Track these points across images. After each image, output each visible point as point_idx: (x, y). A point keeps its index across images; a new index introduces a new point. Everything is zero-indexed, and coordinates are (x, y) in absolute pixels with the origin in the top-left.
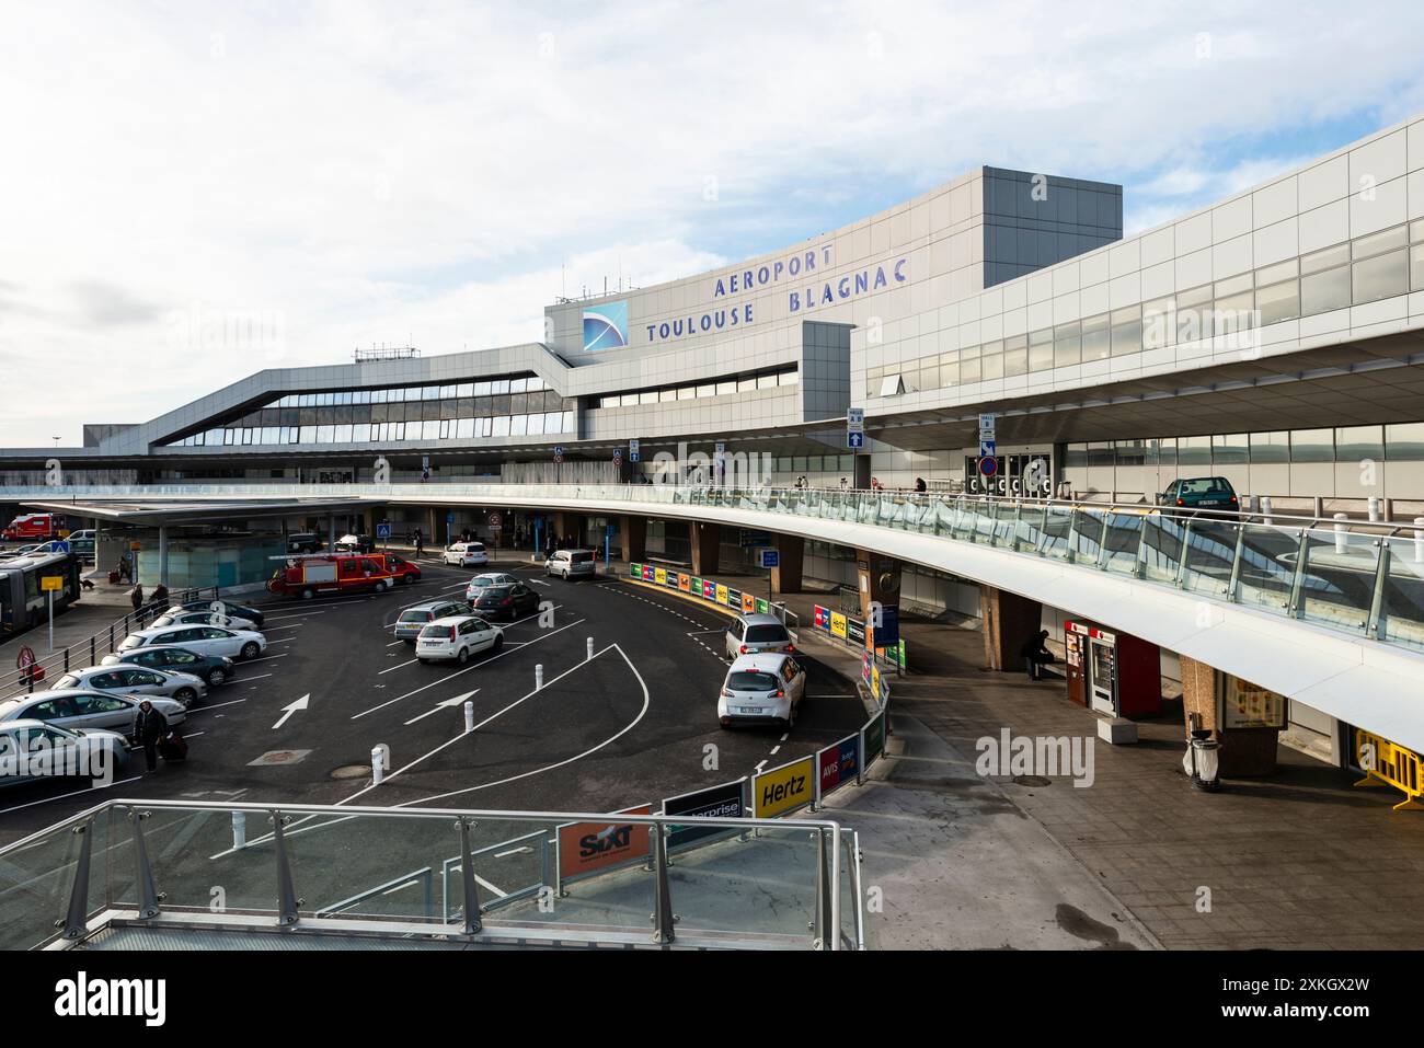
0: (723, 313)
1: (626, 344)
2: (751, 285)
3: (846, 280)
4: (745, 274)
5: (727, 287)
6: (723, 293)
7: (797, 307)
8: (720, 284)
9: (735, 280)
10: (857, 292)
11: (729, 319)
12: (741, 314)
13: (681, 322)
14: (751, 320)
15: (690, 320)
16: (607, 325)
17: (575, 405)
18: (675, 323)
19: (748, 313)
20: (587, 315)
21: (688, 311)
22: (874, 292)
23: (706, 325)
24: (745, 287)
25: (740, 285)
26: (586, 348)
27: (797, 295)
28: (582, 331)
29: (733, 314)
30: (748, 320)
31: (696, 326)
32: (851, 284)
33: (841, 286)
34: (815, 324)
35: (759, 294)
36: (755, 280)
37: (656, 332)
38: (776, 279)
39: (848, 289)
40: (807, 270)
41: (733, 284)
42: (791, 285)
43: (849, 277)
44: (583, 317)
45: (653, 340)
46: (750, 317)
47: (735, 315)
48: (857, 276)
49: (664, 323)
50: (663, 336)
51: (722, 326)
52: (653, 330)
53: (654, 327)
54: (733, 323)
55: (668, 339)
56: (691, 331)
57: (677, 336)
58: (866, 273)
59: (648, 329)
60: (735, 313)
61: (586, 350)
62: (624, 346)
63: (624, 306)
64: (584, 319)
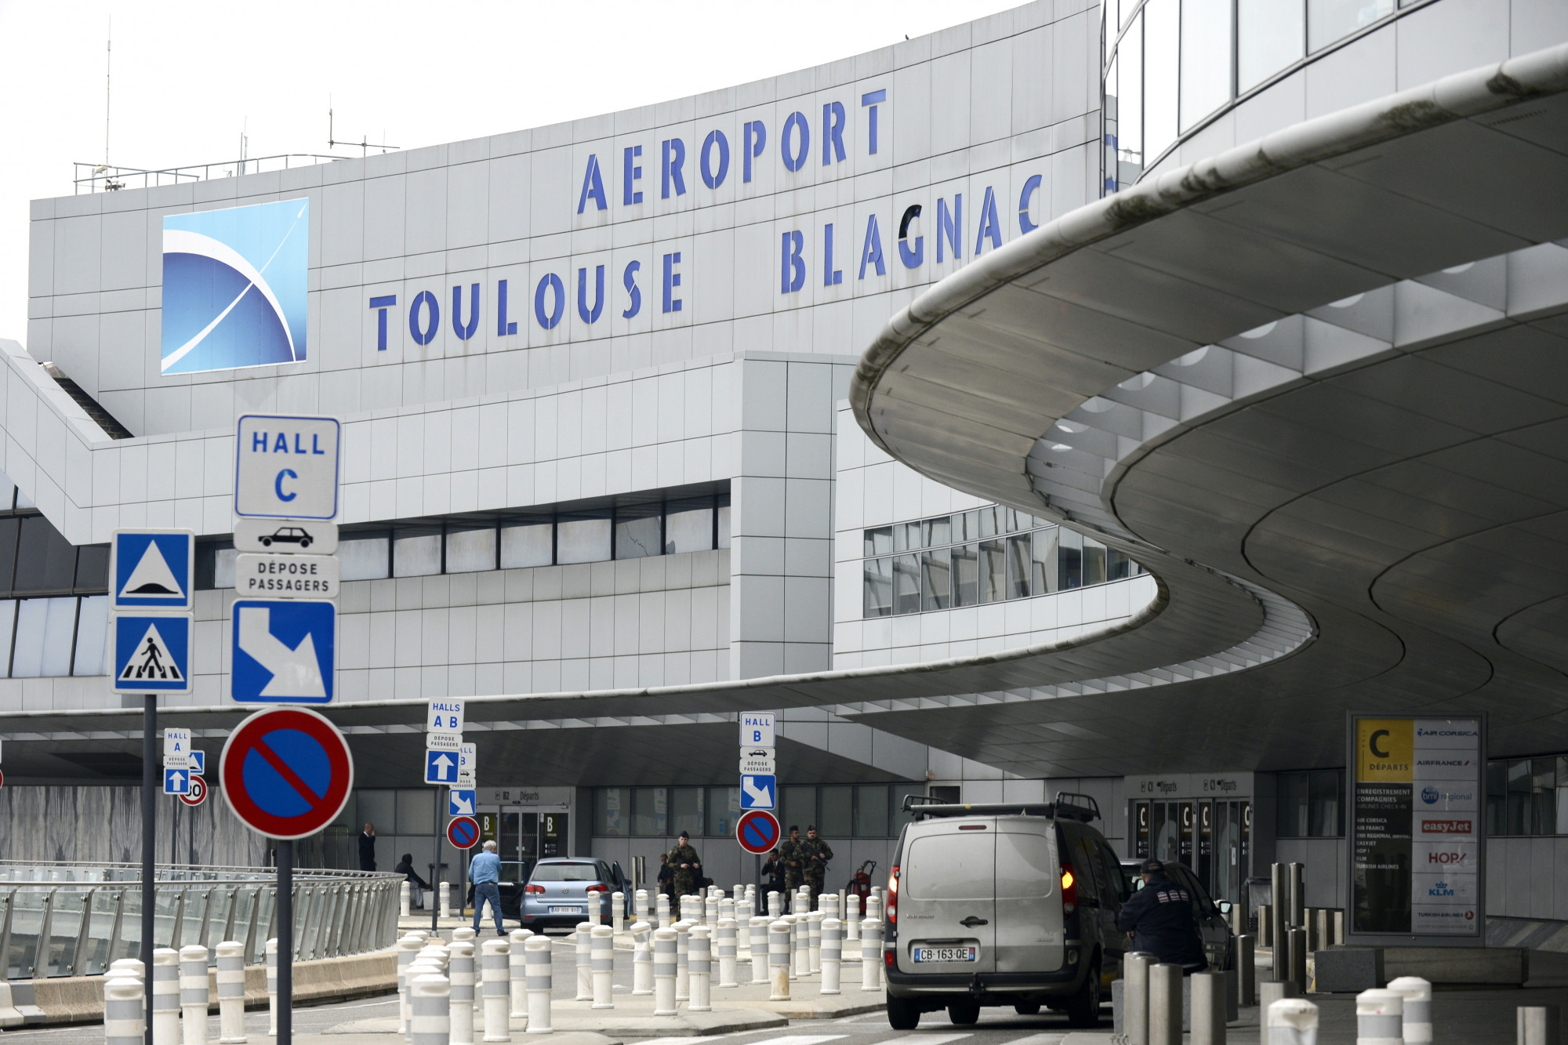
0: (600, 270)
1: (301, 356)
2: (681, 190)
3: (915, 211)
4: (665, 146)
5: (613, 185)
6: (602, 205)
7: (798, 285)
8: (593, 173)
9: (636, 162)
11: (617, 298)
12: (649, 281)
13: (475, 288)
14: (677, 306)
15: (503, 285)
16: (242, 280)
18: (457, 292)
19: (671, 280)
20: (177, 241)
21: (496, 254)
23: (549, 309)
24: (665, 194)
25: (649, 183)
26: (167, 363)
27: (799, 239)
28: (156, 296)
29: (628, 281)
30: (672, 305)
31: (520, 309)
32: (926, 227)
33: (903, 229)
35: (702, 221)
36: (691, 171)
37: (398, 316)
38: (747, 178)
39: (920, 243)
40: (826, 160)
41: (631, 173)
42: (785, 204)
43: (920, 204)
44: (162, 246)
45: (385, 348)
46: (676, 293)
47: (634, 282)
48: (940, 201)
49: (425, 289)
50: (417, 337)
51: (599, 318)
52: (388, 311)
53: (391, 300)
54: (627, 310)
55: (435, 347)
56: (506, 328)
57: (462, 341)
58: (958, 197)
59: (372, 306)
60: (635, 274)
61: (167, 371)
62: (293, 360)
63: (299, 215)
64: (164, 254)
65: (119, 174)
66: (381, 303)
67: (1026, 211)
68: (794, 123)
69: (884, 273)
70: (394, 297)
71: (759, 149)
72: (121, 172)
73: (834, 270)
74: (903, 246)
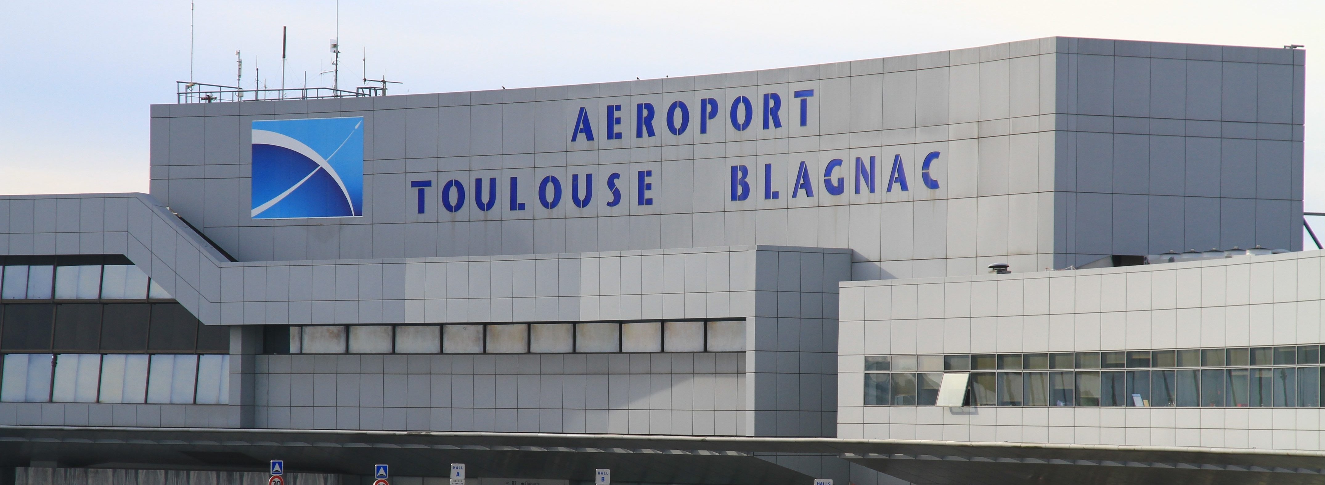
0: (589, 177)
1: (359, 212)
2: (651, 133)
3: (838, 162)
4: (639, 107)
5: (599, 126)
7: (744, 196)
8: (583, 117)
9: (617, 114)
10: (857, 191)
11: (602, 194)
12: (628, 187)
13: (493, 181)
14: (649, 202)
15: (514, 180)
16: (316, 165)
17: (236, 344)
18: (479, 182)
19: (643, 187)
20: (261, 137)
22: (886, 196)
23: (550, 197)
24: (639, 135)
25: (627, 127)
26: (256, 212)
27: (745, 170)
28: (247, 170)
29: (611, 184)
30: (642, 200)
31: (528, 196)
32: (847, 172)
33: (828, 172)
34: (778, 250)
35: (669, 153)
36: (659, 122)
37: (433, 196)
38: (703, 130)
39: (841, 181)
40: (766, 126)
41: (612, 121)
42: (732, 149)
43: (842, 159)
44: (251, 140)
45: (423, 212)
46: (647, 195)
47: (615, 185)
48: (858, 160)
49: (453, 179)
50: (448, 207)
51: (588, 205)
52: (425, 190)
53: (428, 184)
54: (610, 202)
55: (462, 214)
56: (515, 205)
57: (482, 211)
58: (872, 159)
59: (412, 186)
60: (616, 181)
61: (256, 217)
62: (352, 216)
63: (356, 127)
64: (253, 144)
65: (222, 91)
66: (421, 186)
67: (928, 171)
68: (740, 102)
69: (812, 196)
70: (430, 181)
71: (713, 114)
72: (223, 89)
73: (772, 190)
74: (828, 183)
